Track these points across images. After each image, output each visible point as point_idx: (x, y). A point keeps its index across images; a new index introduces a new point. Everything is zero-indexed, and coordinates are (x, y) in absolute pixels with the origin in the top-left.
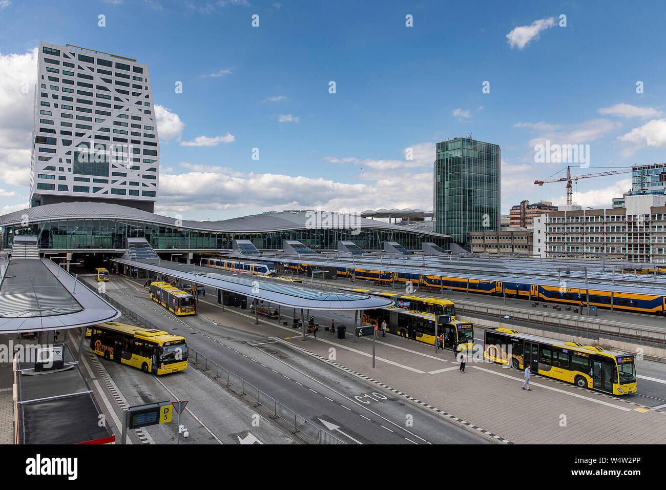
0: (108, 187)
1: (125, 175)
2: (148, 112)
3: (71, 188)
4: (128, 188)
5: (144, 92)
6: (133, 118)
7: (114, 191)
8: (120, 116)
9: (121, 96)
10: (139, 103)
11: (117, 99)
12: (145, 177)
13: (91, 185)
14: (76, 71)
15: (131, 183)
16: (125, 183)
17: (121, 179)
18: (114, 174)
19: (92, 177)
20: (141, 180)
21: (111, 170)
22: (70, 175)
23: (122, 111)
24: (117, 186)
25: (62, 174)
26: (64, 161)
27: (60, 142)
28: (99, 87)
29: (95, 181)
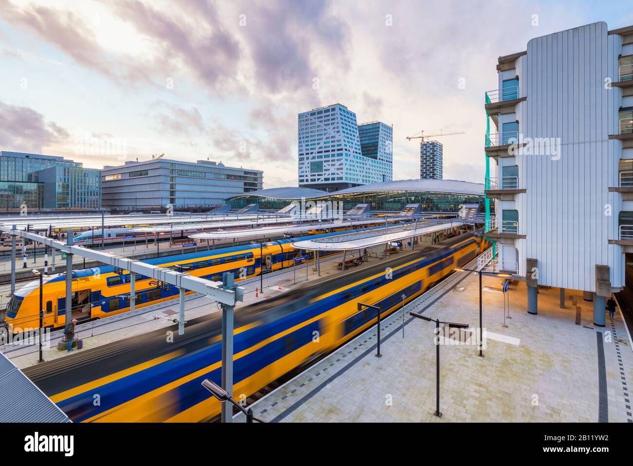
0: (322, 178)
1: (329, 170)
2: (338, 132)
3: (309, 180)
4: (331, 177)
5: (336, 121)
6: (332, 137)
7: (326, 179)
8: (327, 138)
9: (327, 128)
10: (334, 128)
11: (325, 130)
12: (338, 169)
13: (316, 177)
14: (310, 122)
15: (332, 174)
16: (329, 175)
17: (327, 173)
18: (325, 170)
19: (316, 174)
20: (336, 171)
21: (324, 168)
22: (309, 174)
23: (327, 135)
24: (326, 176)
25: (306, 174)
26: (307, 167)
27: (305, 159)
28: (318, 127)
29: (318, 175)
